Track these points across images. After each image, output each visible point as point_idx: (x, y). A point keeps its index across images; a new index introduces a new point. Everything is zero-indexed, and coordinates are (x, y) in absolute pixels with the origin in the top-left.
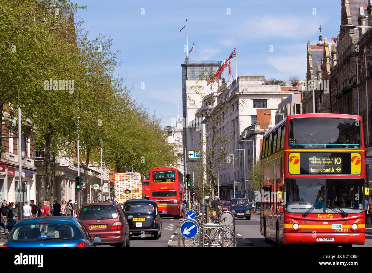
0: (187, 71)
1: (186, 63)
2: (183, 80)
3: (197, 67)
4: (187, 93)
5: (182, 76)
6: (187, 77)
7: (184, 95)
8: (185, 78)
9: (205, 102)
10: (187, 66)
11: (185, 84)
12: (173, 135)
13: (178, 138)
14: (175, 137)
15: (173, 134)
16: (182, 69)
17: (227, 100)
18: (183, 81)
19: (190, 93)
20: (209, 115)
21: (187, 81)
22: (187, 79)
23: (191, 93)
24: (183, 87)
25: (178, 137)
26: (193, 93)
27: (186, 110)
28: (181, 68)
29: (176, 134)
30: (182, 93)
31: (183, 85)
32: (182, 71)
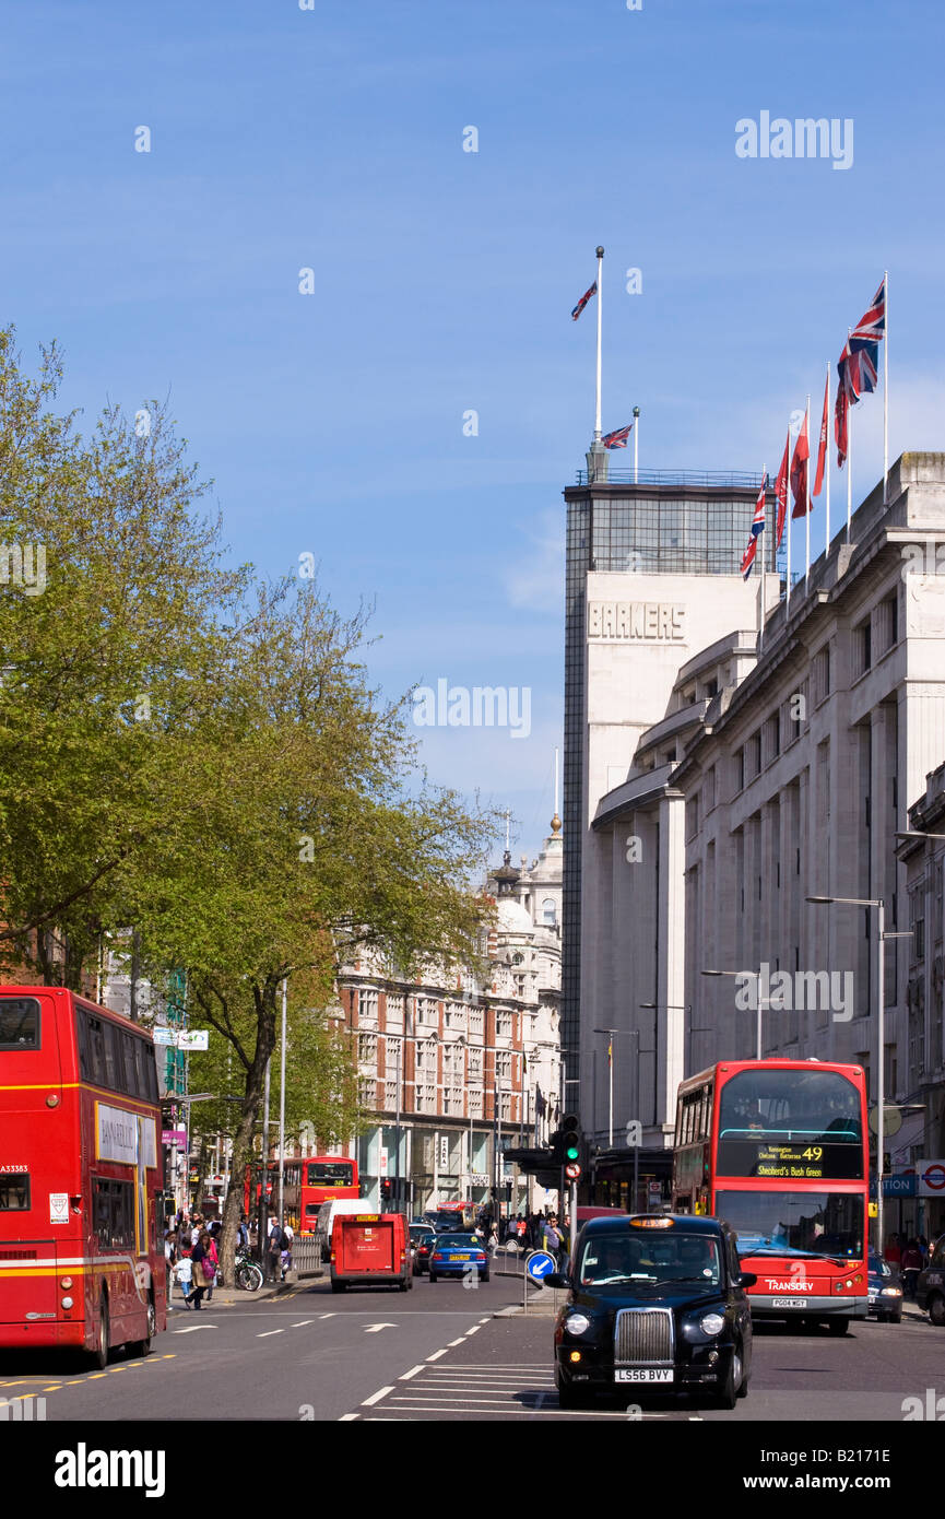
0: (595, 524)
1: (592, 478)
2: (568, 571)
3: (650, 504)
4: (590, 640)
5: (569, 549)
6: (595, 555)
7: (572, 653)
8: (581, 560)
9: (687, 692)
10: (593, 495)
11: (582, 596)
12: (523, 898)
13: (547, 914)
14: (535, 910)
15: (527, 896)
16: (569, 512)
17: (823, 598)
18: (568, 579)
19: (608, 640)
20: (709, 731)
21: (591, 576)
22: (592, 567)
23: (615, 640)
24: (568, 607)
25: (551, 908)
26: (622, 640)
27: (580, 733)
28: (564, 506)
29: (541, 894)
30: (563, 643)
31: (568, 598)
32: (569, 521)
